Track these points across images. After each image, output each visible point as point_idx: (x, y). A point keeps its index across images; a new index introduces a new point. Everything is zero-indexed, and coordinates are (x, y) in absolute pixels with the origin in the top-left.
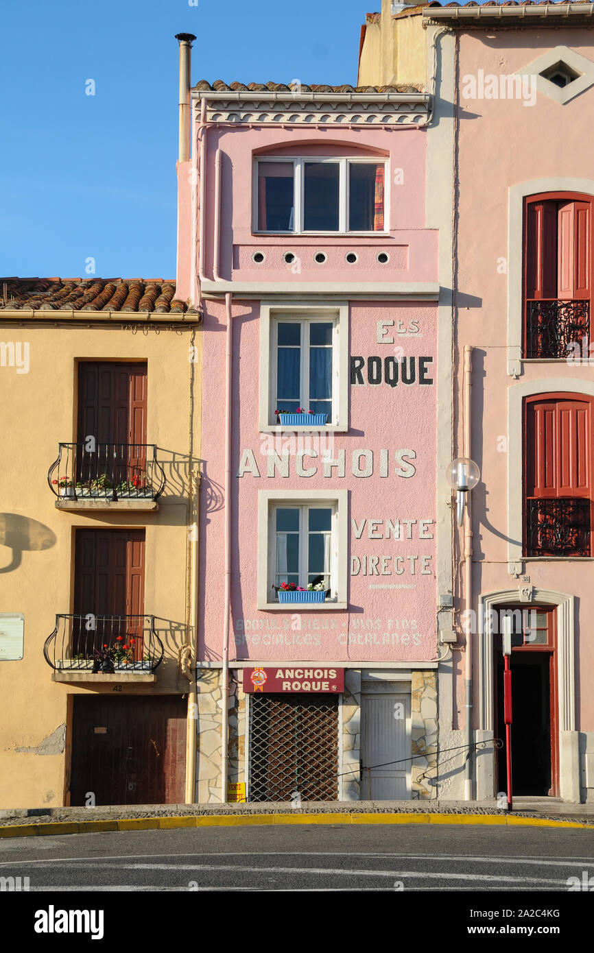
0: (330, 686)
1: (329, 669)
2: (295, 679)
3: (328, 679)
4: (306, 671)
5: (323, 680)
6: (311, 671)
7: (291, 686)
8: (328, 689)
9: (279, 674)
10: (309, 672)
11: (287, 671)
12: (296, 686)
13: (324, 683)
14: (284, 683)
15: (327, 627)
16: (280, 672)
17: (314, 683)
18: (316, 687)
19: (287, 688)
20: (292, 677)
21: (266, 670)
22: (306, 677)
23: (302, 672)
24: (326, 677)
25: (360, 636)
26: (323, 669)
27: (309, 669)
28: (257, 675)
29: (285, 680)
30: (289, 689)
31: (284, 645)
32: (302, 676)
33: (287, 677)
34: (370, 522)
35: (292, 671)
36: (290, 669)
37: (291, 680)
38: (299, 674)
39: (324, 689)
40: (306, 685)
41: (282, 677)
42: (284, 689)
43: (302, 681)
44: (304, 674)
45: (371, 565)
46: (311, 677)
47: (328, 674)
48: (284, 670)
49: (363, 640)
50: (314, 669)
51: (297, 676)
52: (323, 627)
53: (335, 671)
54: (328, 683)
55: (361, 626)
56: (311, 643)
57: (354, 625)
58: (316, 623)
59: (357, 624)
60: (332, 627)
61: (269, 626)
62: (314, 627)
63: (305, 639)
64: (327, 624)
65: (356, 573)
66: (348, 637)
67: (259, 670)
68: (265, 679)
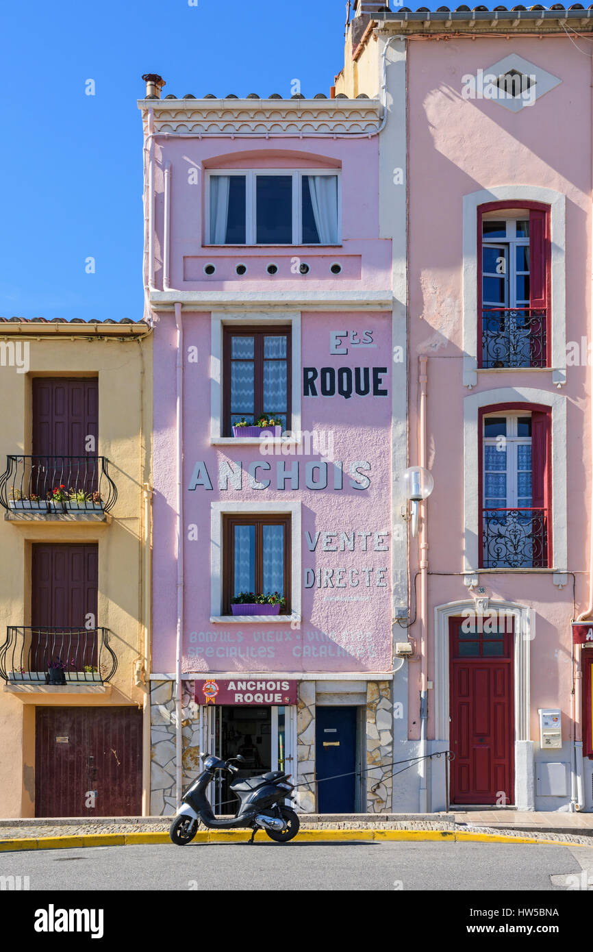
0: (283, 698)
1: (281, 681)
2: (247, 691)
3: (281, 691)
4: (258, 683)
5: (275, 692)
6: (264, 683)
7: (243, 698)
8: (281, 701)
9: (231, 686)
10: (261, 683)
11: (239, 683)
12: (249, 698)
13: (276, 695)
14: (237, 695)
15: (281, 639)
16: (232, 683)
17: (266, 695)
18: (269, 699)
19: (239, 700)
20: (244, 689)
21: (218, 682)
22: (258, 689)
23: (254, 684)
24: (278, 689)
25: (314, 648)
26: (275, 681)
27: (261, 681)
28: (208, 687)
29: (237, 692)
30: (241, 701)
31: (238, 657)
32: (254, 688)
33: (239, 689)
34: (324, 534)
35: (244, 683)
36: (242, 681)
37: (244, 692)
38: (252, 686)
39: (276, 701)
40: (259, 697)
41: (234, 688)
42: (236, 701)
43: (254, 693)
44: (256, 686)
45: (325, 577)
46: (264, 689)
47: (281, 686)
48: (236, 682)
49: (317, 652)
50: (267, 681)
51: (249, 688)
52: (277, 640)
53: (287, 683)
54: (281, 695)
55: (315, 639)
56: (265, 656)
57: (309, 636)
58: (271, 635)
59: (311, 636)
60: (286, 639)
61: (223, 639)
62: (268, 640)
63: (259, 652)
64: (281, 636)
65: (310, 585)
66: (302, 649)
67: (211, 682)
68: (216, 691)
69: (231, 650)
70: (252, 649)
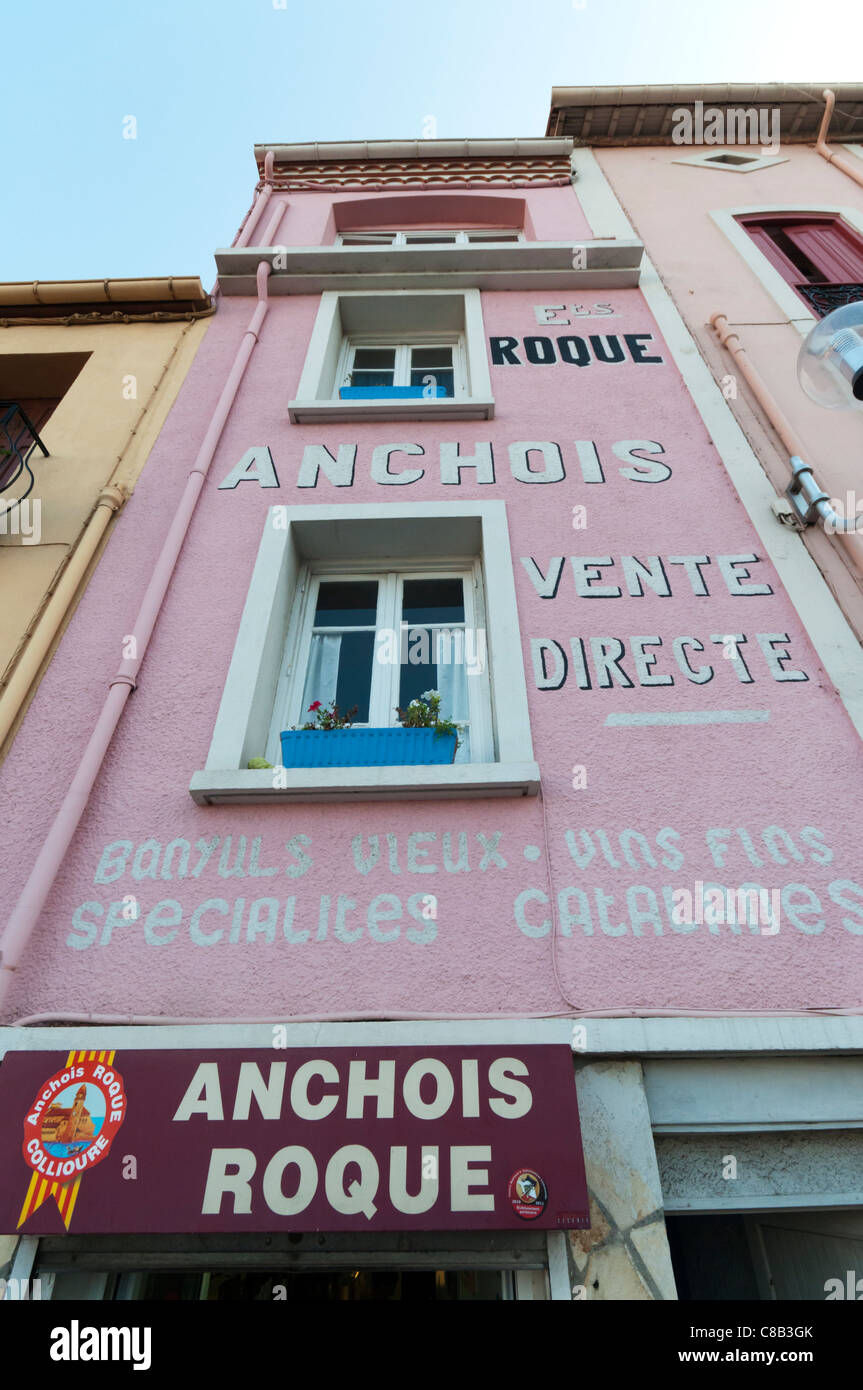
0: (499, 1182)
1: (486, 1055)
2: (290, 1129)
3: (487, 1128)
4: (357, 1068)
5: (452, 1130)
6: (387, 1068)
7: (256, 1183)
8: (486, 1203)
9: (201, 1098)
10: (372, 1073)
11: (249, 1072)
12: (291, 1180)
13: (461, 1155)
14: (220, 1157)
15: (463, 864)
16: (207, 1075)
17: (399, 1155)
18: (414, 1186)
19: (228, 1198)
20: (271, 1111)
21: (128, 1064)
22: (355, 1110)
23: (330, 1074)
24: (471, 1109)
25: (603, 900)
26: (452, 1056)
27: (372, 1057)
29: (229, 1133)
30: (243, 1206)
31: (281, 943)
32: (329, 1103)
33: (241, 1112)
34: (576, 564)
35: (278, 1071)
36: (264, 1058)
37: (262, 1137)
38: (316, 1091)
39: (462, 1201)
40: (352, 1173)
41: (214, 1111)
42: (211, 1205)
43: (324, 1138)
44: (341, 1089)
45: (600, 664)
46: (386, 1110)
47: (487, 1092)
48: (229, 1062)
49: (617, 913)
50: (405, 1057)
51: (305, 1110)
52: (449, 866)
53: (519, 1068)
54: (484, 1153)
55: (601, 856)
56: (396, 932)
57: (574, 852)
58: (420, 846)
59: (583, 851)
60: (483, 865)
61: (231, 866)
62: (413, 867)
63: (373, 916)
64: (464, 849)
65: (554, 681)
66: (553, 901)
67: (90, 1067)
68: (107, 1127)
69: (254, 913)
70: (345, 905)
